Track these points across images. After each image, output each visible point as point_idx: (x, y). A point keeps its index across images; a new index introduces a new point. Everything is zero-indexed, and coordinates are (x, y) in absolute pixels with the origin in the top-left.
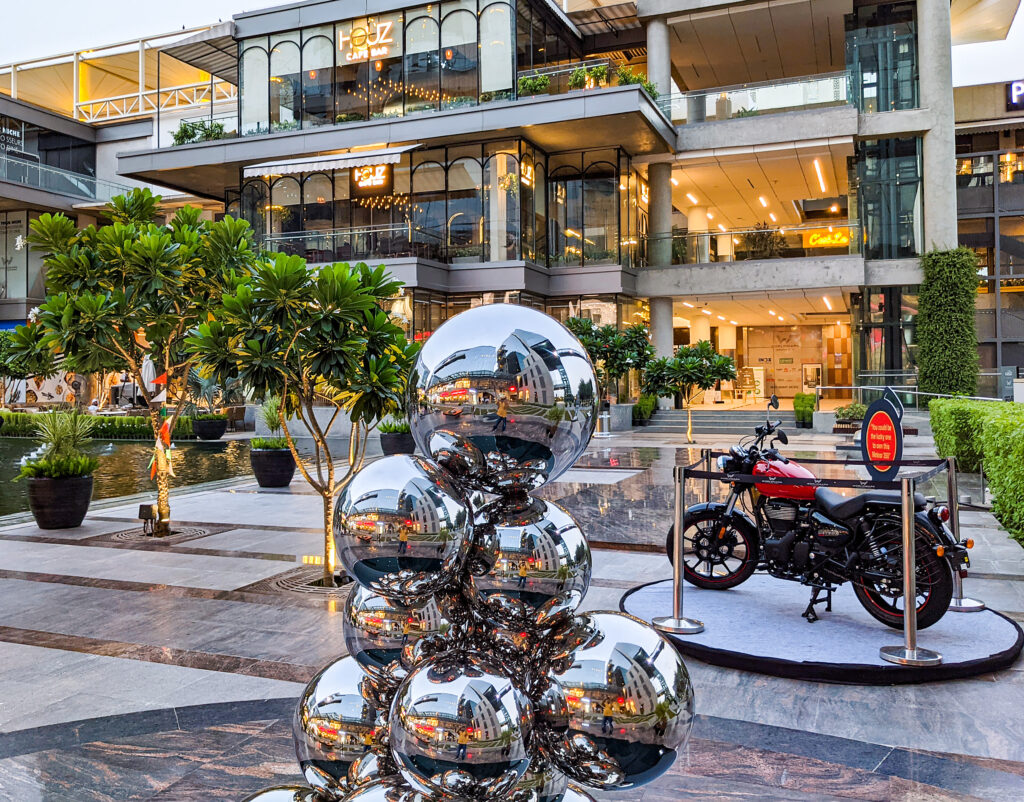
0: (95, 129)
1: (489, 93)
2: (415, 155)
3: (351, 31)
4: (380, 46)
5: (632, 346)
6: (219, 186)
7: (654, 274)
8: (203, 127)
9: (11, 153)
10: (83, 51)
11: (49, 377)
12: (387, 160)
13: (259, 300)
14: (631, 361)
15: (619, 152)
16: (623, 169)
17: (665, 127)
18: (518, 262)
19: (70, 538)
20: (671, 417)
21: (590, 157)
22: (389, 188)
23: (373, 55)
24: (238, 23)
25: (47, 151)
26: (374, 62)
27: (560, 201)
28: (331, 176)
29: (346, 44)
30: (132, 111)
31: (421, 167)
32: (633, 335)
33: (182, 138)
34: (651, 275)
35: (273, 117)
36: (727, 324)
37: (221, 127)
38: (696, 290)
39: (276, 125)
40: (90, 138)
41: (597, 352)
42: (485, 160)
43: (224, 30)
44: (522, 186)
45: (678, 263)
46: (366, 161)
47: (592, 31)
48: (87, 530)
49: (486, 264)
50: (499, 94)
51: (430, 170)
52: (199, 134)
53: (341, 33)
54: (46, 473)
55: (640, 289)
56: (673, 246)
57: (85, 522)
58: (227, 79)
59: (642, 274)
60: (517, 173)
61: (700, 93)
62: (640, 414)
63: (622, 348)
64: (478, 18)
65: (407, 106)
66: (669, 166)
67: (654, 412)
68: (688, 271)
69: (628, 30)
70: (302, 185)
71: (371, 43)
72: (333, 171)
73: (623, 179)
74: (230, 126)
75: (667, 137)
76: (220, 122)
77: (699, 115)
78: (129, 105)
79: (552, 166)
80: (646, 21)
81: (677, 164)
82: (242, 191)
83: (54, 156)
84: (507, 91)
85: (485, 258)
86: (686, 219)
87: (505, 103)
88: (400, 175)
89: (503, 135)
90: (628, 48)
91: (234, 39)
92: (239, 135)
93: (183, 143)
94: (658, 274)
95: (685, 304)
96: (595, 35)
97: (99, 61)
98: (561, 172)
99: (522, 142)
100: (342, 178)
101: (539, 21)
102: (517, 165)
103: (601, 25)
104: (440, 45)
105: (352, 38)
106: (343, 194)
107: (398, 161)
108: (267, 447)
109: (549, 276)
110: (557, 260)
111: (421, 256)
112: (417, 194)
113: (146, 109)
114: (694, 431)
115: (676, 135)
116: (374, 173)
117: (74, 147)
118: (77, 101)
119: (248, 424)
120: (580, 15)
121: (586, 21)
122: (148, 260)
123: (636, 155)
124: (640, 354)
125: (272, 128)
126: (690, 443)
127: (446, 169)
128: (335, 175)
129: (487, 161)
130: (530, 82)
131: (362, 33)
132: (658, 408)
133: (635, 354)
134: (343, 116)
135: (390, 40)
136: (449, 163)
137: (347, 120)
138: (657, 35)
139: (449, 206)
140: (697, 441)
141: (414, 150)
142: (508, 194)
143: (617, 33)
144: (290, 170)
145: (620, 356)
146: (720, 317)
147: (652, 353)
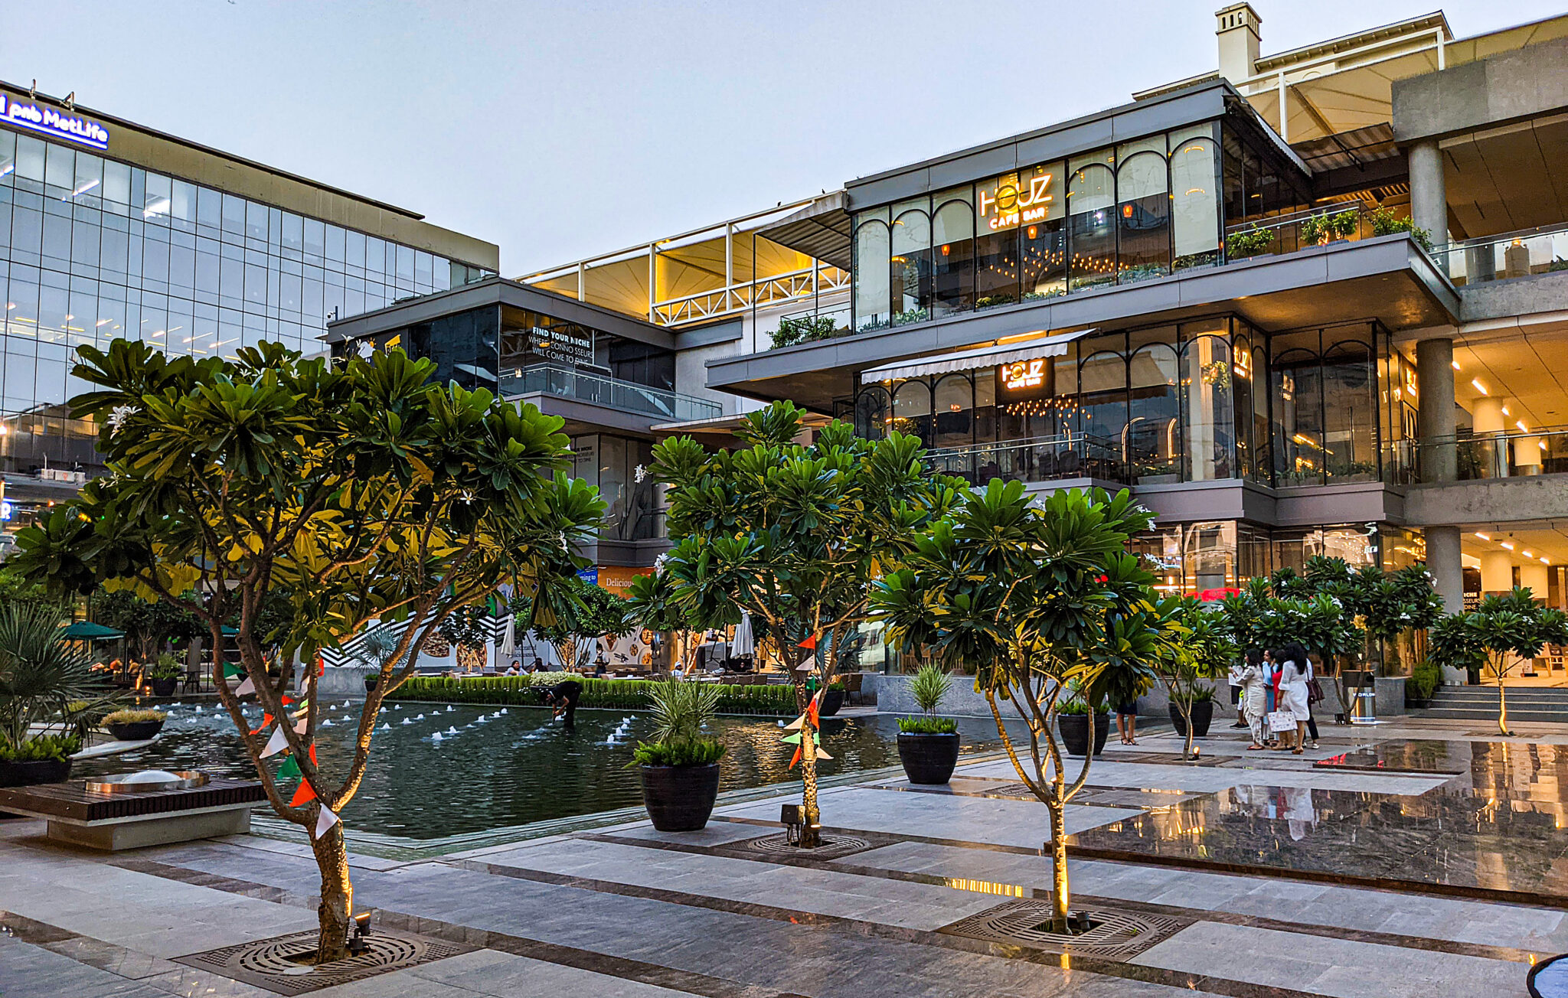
0: (674, 333)
1: (1186, 258)
2: (1083, 344)
3: (996, 190)
4: (1035, 207)
5: (1407, 596)
6: (826, 396)
7: (1430, 493)
8: (809, 324)
9: (580, 367)
10: (659, 241)
11: (624, 635)
12: (1047, 352)
13: (962, 541)
14: (1408, 617)
15: (1374, 328)
16: (1381, 349)
17: (1444, 289)
18: (1232, 482)
19: (696, 844)
20: (1464, 697)
21: (1331, 335)
22: (1048, 388)
23: (1025, 219)
24: (851, 192)
25: (619, 362)
26: (1026, 229)
27: (1287, 397)
28: (971, 378)
29: (990, 207)
30: (718, 310)
31: (1092, 359)
32: (1408, 579)
33: (783, 339)
34: (1425, 494)
35: (895, 306)
36: (1534, 563)
37: (831, 323)
38: (1498, 516)
39: (899, 317)
40: (668, 346)
41: (1356, 604)
42: (1182, 345)
43: (833, 202)
44: (1236, 380)
45: (1467, 478)
46: (1021, 355)
47: (1325, 166)
48: (714, 834)
49: (1186, 485)
50: (1200, 258)
51: (1104, 362)
52: (804, 333)
53: (983, 194)
54: (665, 760)
55: (1410, 515)
56: (1459, 453)
57: (709, 824)
58: (835, 263)
59: (1413, 495)
60: (1228, 359)
61: (1486, 240)
62: (1418, 691)
63: (1393, 598)
64: (1168, 161)
65: (1072, 282)
66: (1448, 344)
67: (1437, 689)
68: (1483, 489)
69: (1379, 161)
70: (932, 390)
71: (1021, 204)
72: (973, 371)
73: (1381, 364)
74: (842, 321)
75: (1447, 303)
76: (829, 317)
77: (1485, 272)
78: (713, 303)
79: (1275, 350)
80: (1407, 148)
81: (1462, 340)
82: (856, 401)
83: (627, 368)
84: (1211, 253)
85: (1185, 475)
86: (1470, 417)
87: (1209, 269)
88: (1061, 370)
89: (1209, 312)
90: (1379, 185)
91: (846, 212)
92: (853, 332)
93: (784, 346)
94: (1437, 495)
95: (1478, 535)
96: (1329, 171)
97: (678, 252)
98: (1286, 358)
99: (1235, 320)
100: (985, 379)
101: (1251, 158)
102: (1228, 350)
103: (1340, 158)
104: (1116, 199)
105: (998, 200)
106: (987, 399)
107: (1064, 352)
108: (920, 731)
109: (1276, 499)
110: (1286, 477)
111: (1094, 475)
112: (1086, 395)
113: (735, 306)
114: (1509, 718)
115: (1459, 300)
116: (1028, 371)
117: (650, 357)
118: (654, 302)
119: (865, 697)
120: (1311, 146)
121: (1317, 153)
122: (799, 492)
123: (1399, 329)
124: (1420, 607)
125: (894, 321)
126: (1504, 734)
127: (1128, 360)
128: (976, 375)
129: (1186, 346)
130: (1245, 239)
131: (1011, 192)
132: (1443, 683)
133: (1413, 606)
134: (986, 299)
135: (1049, 198)
136: (1131, 352)
137: (991, 304)
138: (1424, 167)
139: (1132, 409)
140: (1514, 731)
141: (1083, 337)
142: (1215, 389)
143: (1363, 166)
144: (921, 371)
145: (1390, 609)
146: (1525, 553)
147: (1438, 606)
